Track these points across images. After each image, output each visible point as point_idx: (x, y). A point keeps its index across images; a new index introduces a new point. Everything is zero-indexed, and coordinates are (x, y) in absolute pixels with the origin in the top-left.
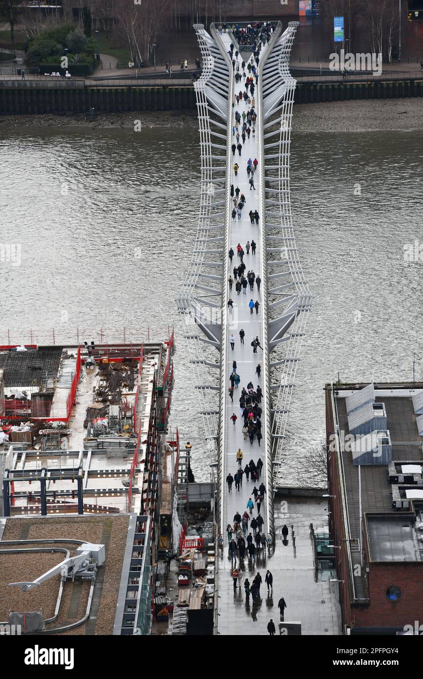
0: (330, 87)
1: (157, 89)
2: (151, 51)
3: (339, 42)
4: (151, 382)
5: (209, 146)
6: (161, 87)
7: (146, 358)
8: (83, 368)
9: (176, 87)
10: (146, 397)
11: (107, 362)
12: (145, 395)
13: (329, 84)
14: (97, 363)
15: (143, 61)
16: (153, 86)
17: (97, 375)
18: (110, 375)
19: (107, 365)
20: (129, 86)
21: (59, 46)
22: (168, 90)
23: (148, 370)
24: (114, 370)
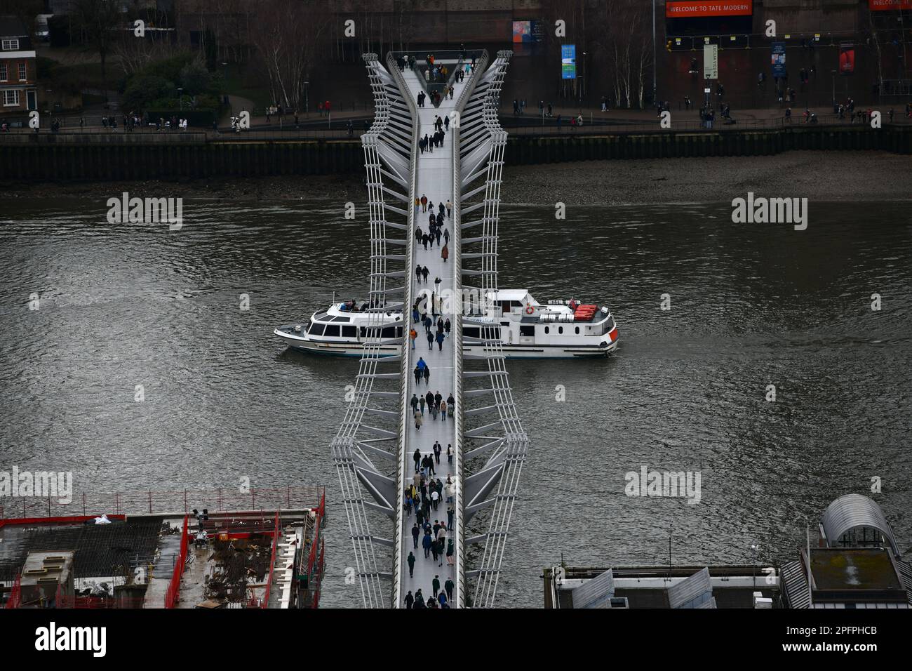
0: (557, 142)
1: (310, 144)
2: (302, 91)
3: (569, 79)
4: (290, 567)
5: (382, 225)
6: (316, 142)
7: (282, 533)
8: (192, 548)
9: (338, 142)
10: (282, 590)
11: (226, 539)
12: (281, 588)
13: (556, 138)
14: (211, 540)
15: (290, 104)
16: (304, 140)
17: (211, 558)
18: (230, 557)
19: (227, 543)
20: (271, 141)
21: (170, 85)
22: (325, 145)
23: (286, 550)
24: (237, 550)
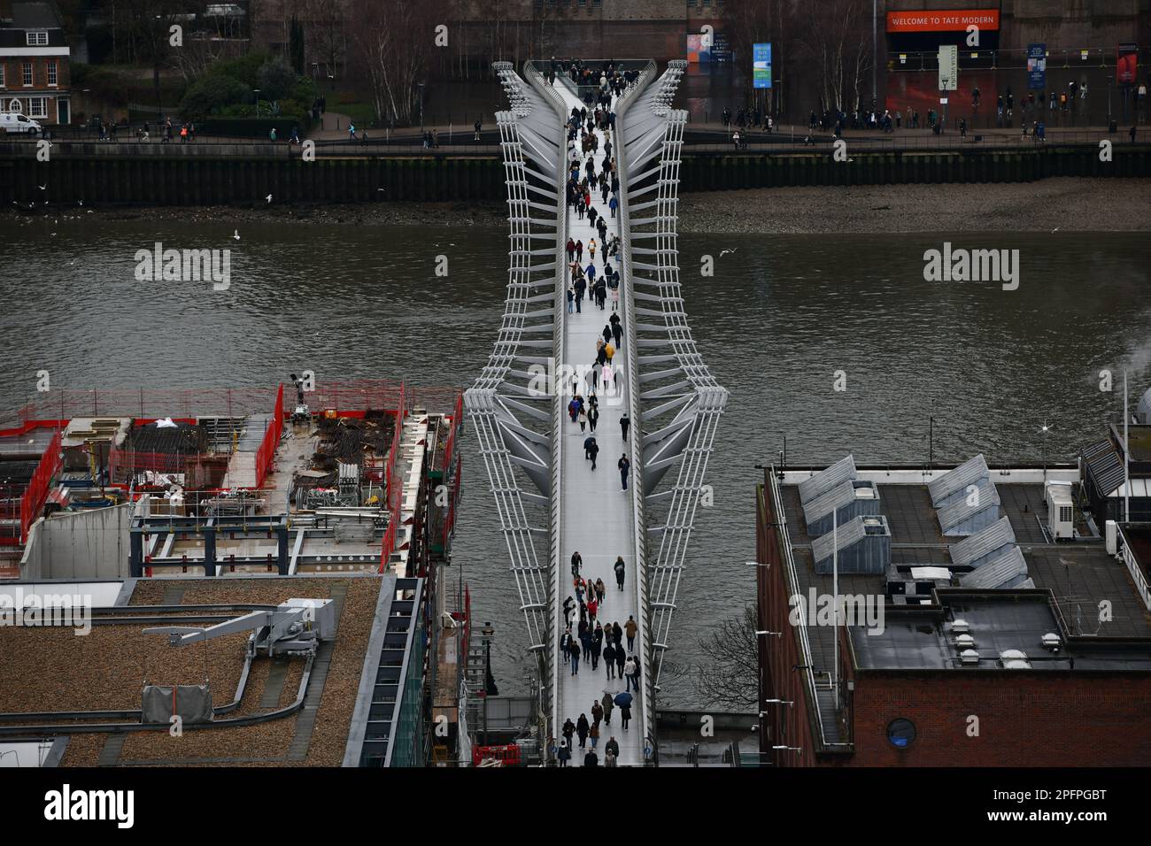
0: (747, 162)
1: (426, 161)
2: (414, 103)
3: (762, 89)
4: (421, 443)
5: (524, 206)
6: (433, 158)
7: (409, 413)
8: (289, 426)
9: (461, 158)
10: (411, 464)
11: (334, 416)
12: (409, 461)
13: (744, 156)
14: (314, 418)
15: (399, 117)
17: (314, 434)
18: (340, 434)
19: (335, 421)
20: (373, 155)
22: (445, 163)
23: (414, 428)
24: (348, 427)
